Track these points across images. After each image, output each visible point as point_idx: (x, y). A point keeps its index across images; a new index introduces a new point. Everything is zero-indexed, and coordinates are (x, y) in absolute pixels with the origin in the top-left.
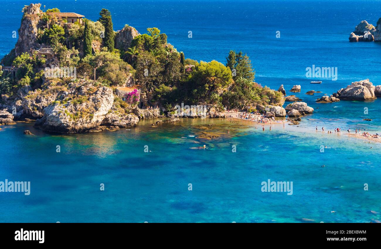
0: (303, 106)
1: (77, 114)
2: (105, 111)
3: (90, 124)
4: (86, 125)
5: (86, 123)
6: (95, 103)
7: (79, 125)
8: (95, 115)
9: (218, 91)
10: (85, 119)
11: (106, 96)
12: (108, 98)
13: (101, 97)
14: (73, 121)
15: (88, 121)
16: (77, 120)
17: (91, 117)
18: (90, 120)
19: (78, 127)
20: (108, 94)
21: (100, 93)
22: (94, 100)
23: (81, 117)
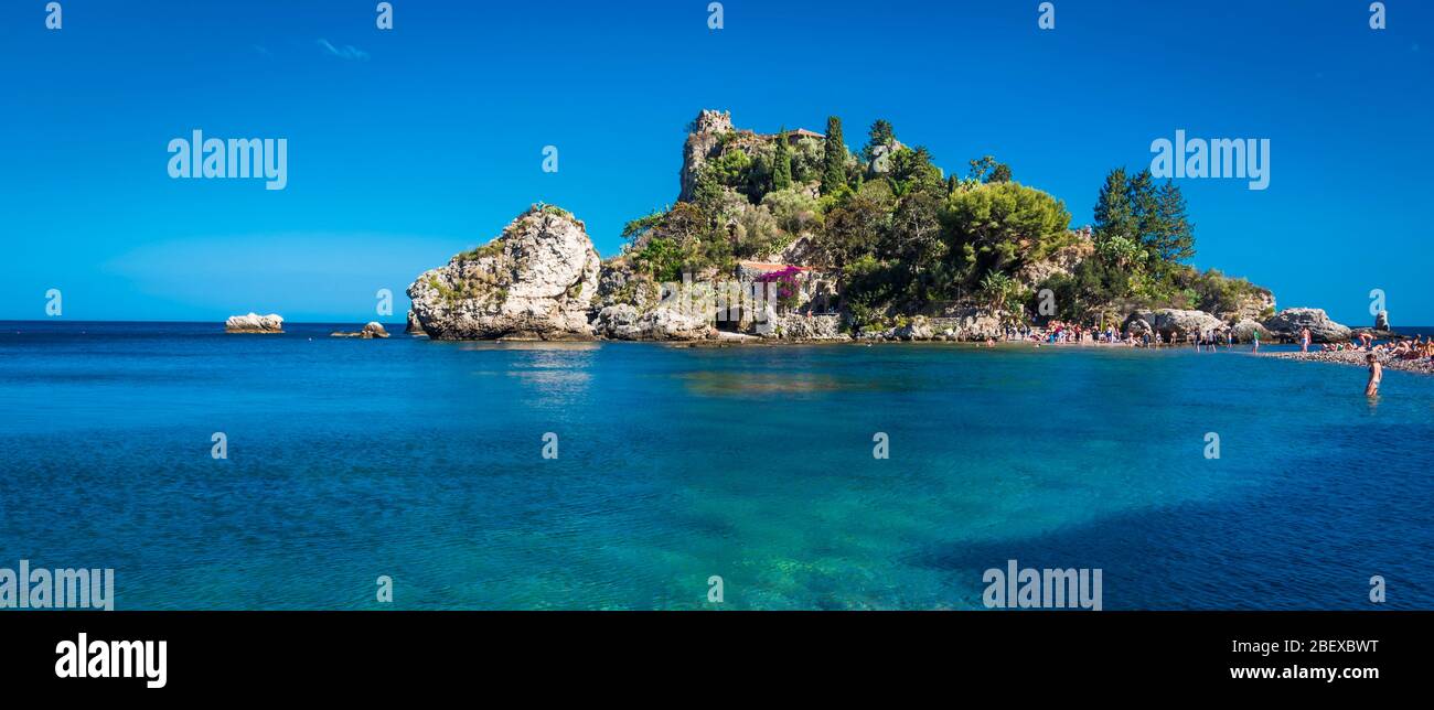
0: (1310, 318)
1: (458, 288)
2: (553, 286)
3: (500, 317)
4: (488, 320)
5: (488, 313)
6: (517, 258)
7: (468, 316)
8: (512, 291)
9: (1031, 273)
10: (481, 302)
11: (549, 240)
12: (557, 248)
13: (534, 242)
14: (443, 303)
15: (492, 308)
16: (459, 303)
17: (502, 298)
18: (498, 306)
19: (466, 325)
20: (555, 234)
21: (537, 232)
22: (515, 250)
23: (470, 296)
